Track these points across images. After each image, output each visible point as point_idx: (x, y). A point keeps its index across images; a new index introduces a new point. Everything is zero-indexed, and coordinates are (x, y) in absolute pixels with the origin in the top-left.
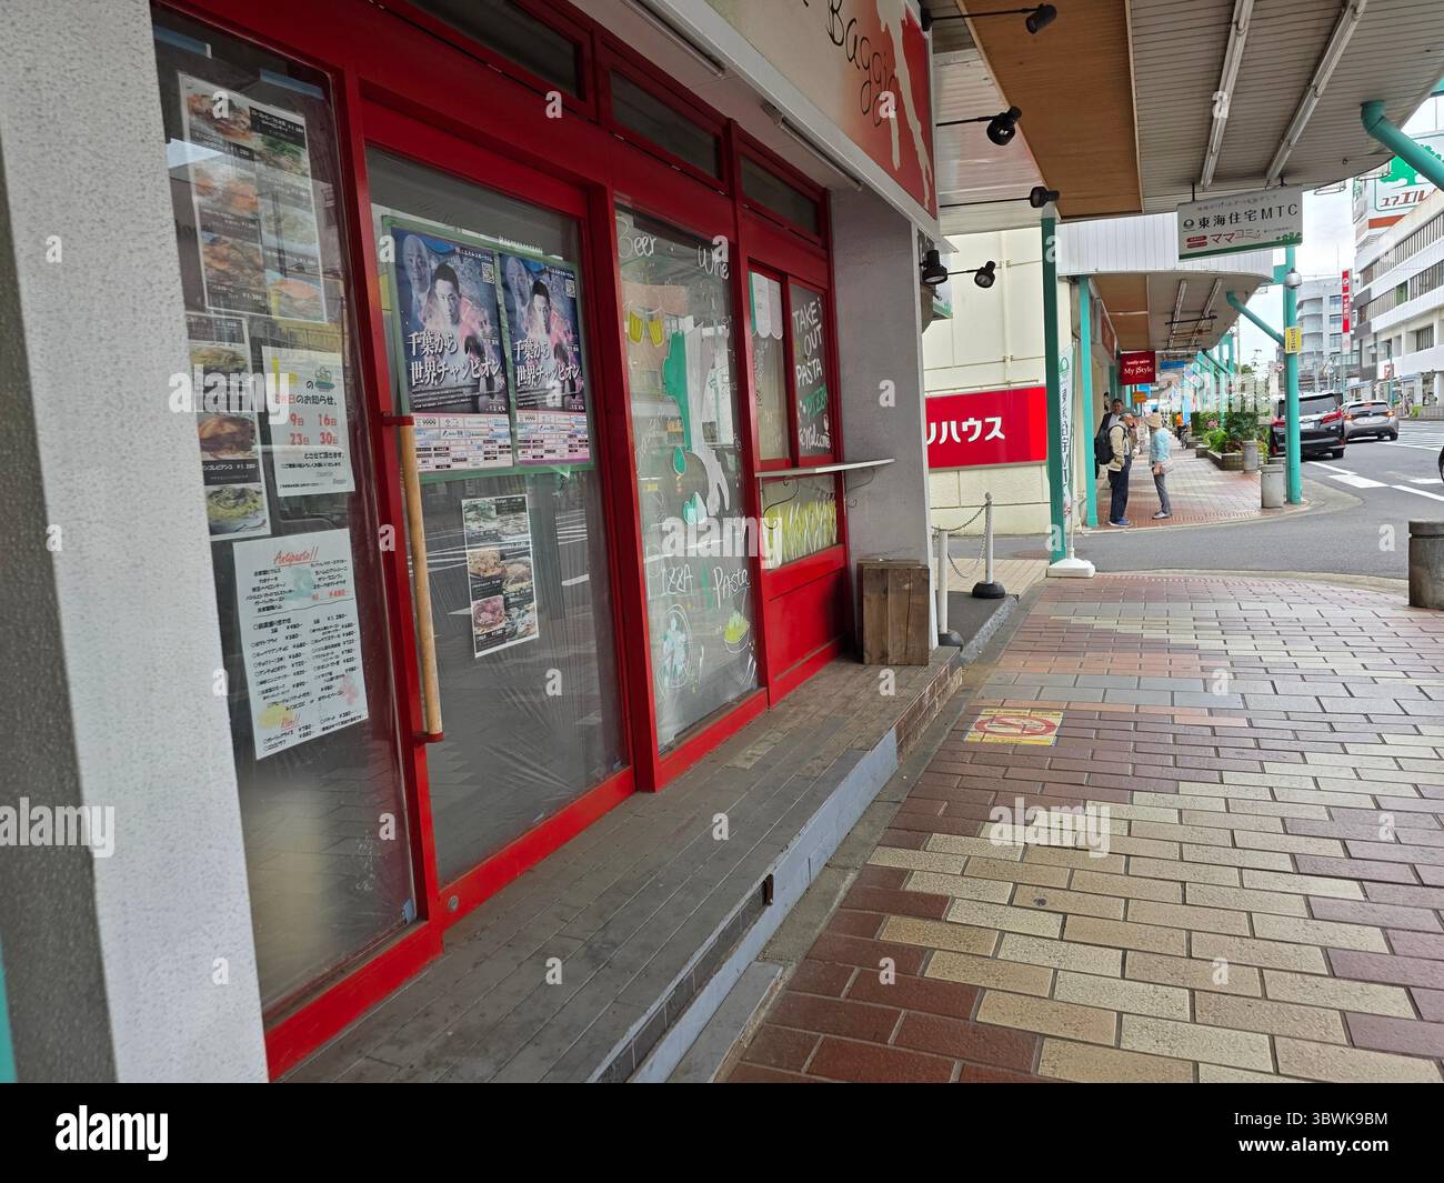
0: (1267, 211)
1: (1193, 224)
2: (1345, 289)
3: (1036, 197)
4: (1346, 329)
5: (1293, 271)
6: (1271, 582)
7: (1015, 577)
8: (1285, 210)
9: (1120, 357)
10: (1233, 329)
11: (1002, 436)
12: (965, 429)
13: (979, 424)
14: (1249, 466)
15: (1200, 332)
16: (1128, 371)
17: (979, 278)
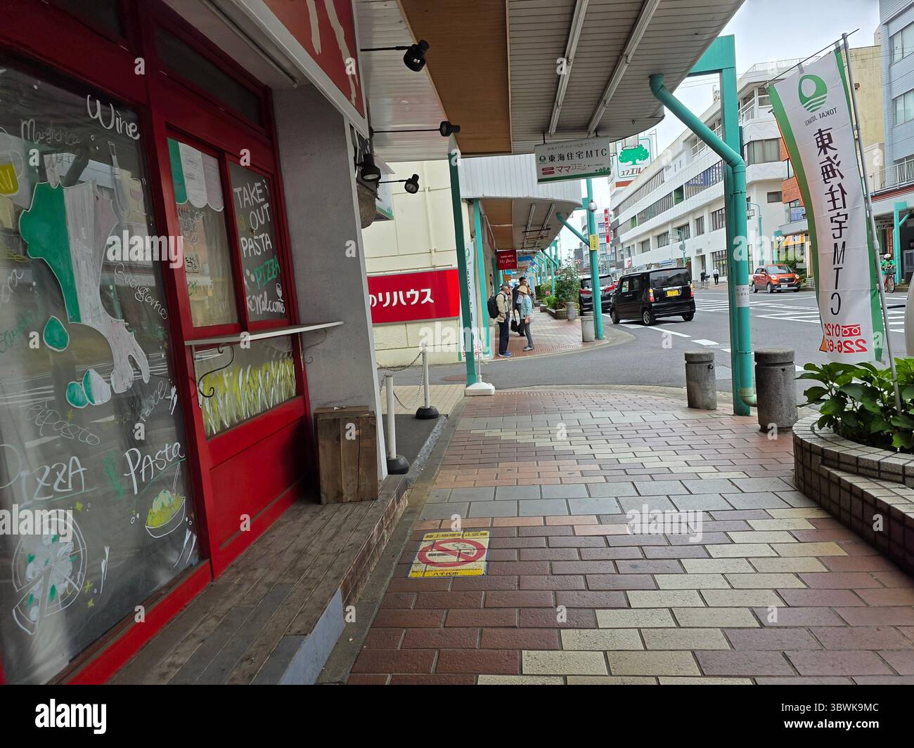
0: (589, 152)
1: (545, 159)
2: (606, 219)
3: (444, 128)
4: (608, 241)
5: (592, 201)
6: (602, 393)
7: (445, 399)
8: (599, 152)
9: (497, 253)
10: (557, 238)
11: (432, 301)
12: (408, 296)
13: (417, 293)
14: (571, 317)
15: (542, 237)
16: (501, 262)
17: (407, 186)
